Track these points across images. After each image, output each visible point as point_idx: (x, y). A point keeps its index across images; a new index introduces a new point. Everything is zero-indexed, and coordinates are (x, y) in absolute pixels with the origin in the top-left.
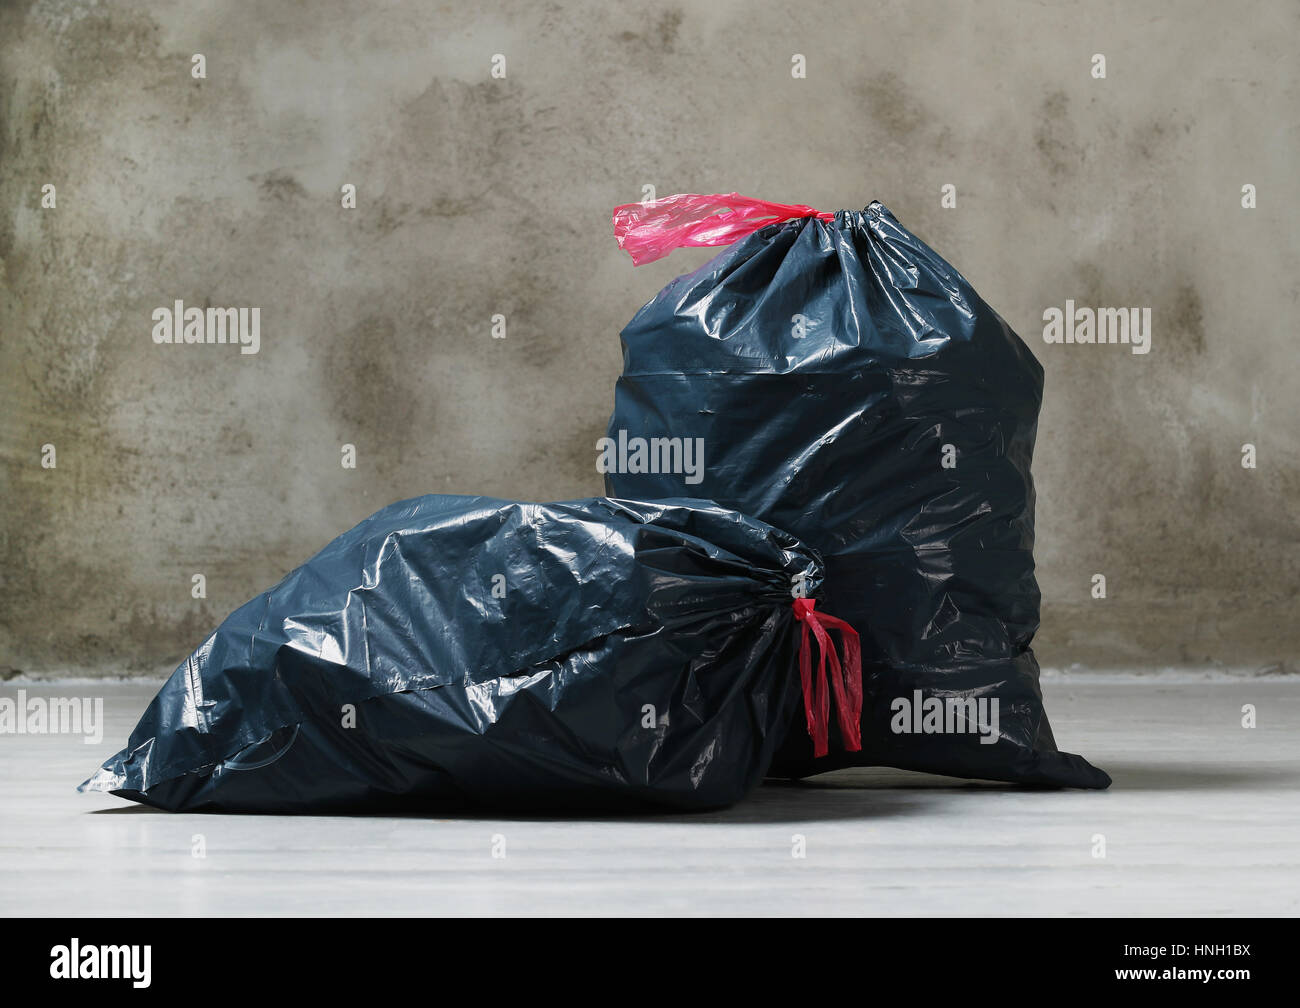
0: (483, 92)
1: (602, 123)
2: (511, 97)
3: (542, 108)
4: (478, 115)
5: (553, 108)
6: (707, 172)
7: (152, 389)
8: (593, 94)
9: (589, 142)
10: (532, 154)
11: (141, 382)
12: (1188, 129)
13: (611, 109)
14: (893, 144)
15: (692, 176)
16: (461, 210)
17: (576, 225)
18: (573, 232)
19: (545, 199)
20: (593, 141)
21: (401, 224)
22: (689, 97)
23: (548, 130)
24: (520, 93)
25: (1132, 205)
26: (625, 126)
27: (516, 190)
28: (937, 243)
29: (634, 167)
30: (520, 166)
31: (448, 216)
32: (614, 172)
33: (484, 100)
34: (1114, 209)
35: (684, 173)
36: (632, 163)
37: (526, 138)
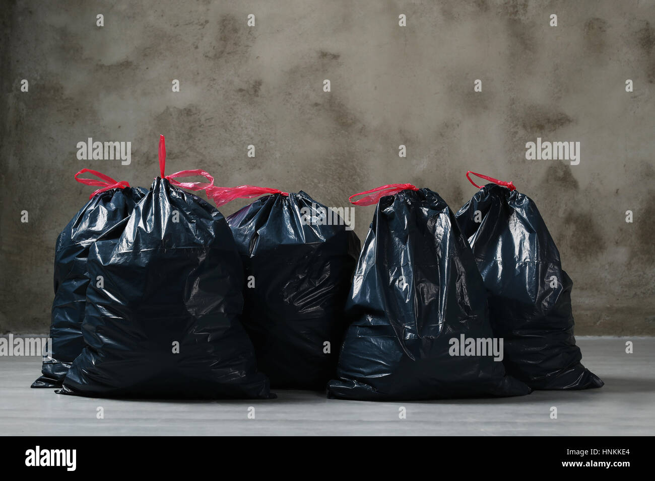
0: (186, 112)
1: (231, 124)
2: (196, 114)
3: (208, 118)
4: (184, 121)
5: (212, 118)
6: (271, 142)
7: (60, 225)
8: (227, 112)
9: (226, 131)
10: (204, 136)
11: (56, 222)
12: (458, 125)
13: (235, 118)
14: (343, 131)
15: (265, 144)
16: (177, 157)
17: (221, 163)
18: (220, 165)
19: (209, 153)
20: (227, 130)
21: (154, 162)
22: (265, 114)
23: (210, 126)
24: (199, 112)
25: (436, 155)
26: (240, 125)
27: (198, 149)
28: (360, 170)
29: (243, 140)
30: (199, 140)
31: (172, 159)
32: (235, 142)
33: (186, 115)
34: (429, 156)
35: (262, 142)
36: (242, 139)
37: (201, 129)
